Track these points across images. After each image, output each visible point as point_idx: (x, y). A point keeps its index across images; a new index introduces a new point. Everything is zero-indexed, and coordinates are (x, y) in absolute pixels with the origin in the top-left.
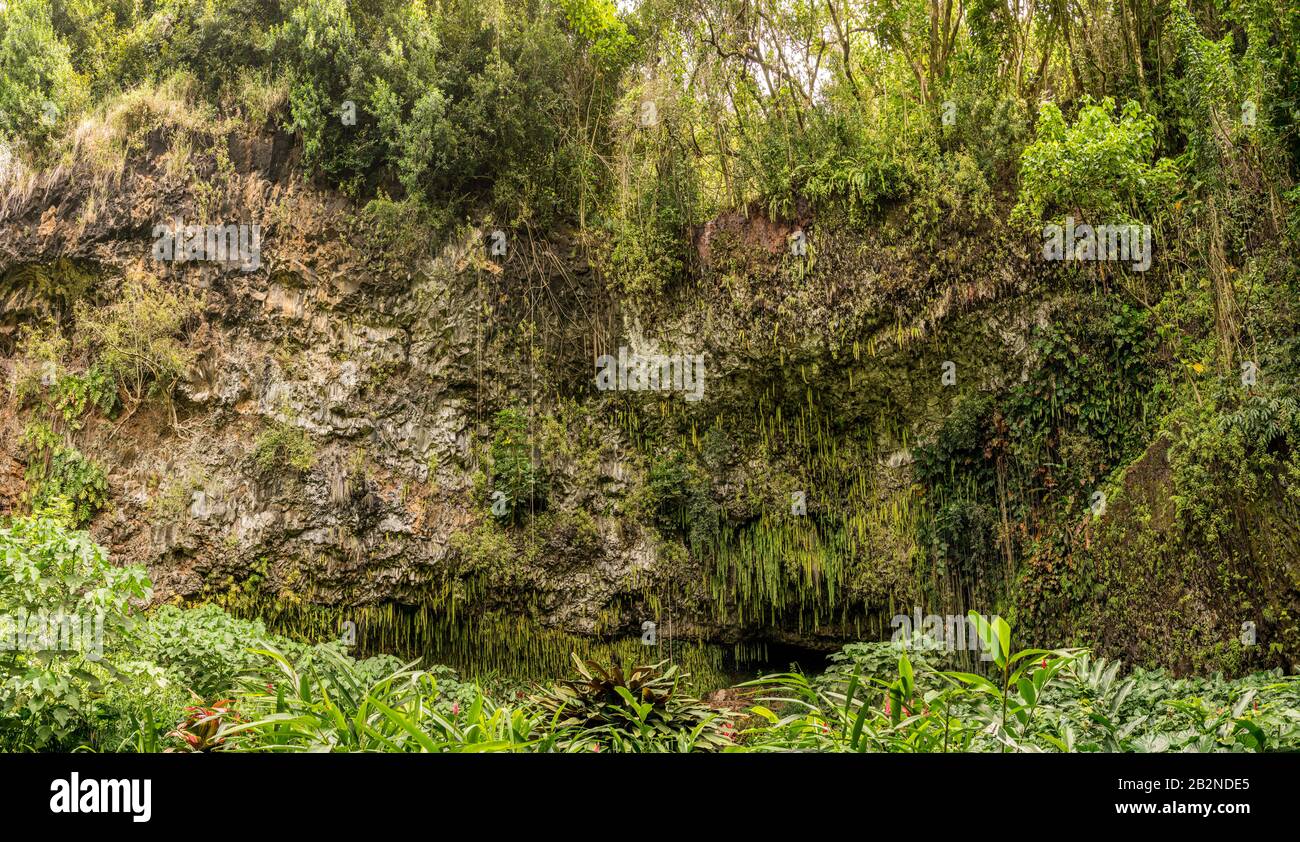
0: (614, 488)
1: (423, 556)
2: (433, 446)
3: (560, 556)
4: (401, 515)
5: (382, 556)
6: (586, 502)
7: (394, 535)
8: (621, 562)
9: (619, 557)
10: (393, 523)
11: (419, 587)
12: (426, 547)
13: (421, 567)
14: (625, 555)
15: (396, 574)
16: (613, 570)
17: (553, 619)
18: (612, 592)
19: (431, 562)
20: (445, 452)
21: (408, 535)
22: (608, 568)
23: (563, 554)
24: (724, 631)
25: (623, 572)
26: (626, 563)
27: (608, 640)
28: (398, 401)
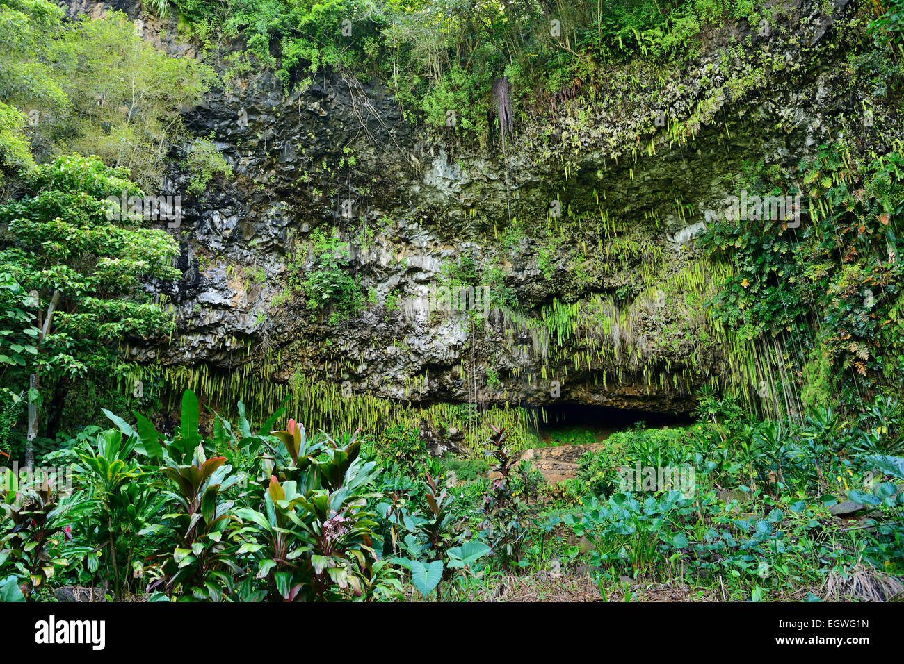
0: (422, 276)
1: (239, 327)
2: (256, 236)
3: (372, 331)
4: (221, 290)
5: (197, 323)
6: (400, 286)
7: (215, 306)
8: (429, 337)
9: (427, 333)
10: (212, 296)
11: (235, 352)
12: (244, 318)
13: (240, 335)
14: (433, 331)
15: (211, 341)
16: (421, 344)
17: (364, 385)
18: (420, 362)
19: (249, 332)
20: (267, 243)
21: (227, 307)
22: (417, 342)
23: (374, 330)
25: (431, 346)
26: (434, 338)
27: (416, 405)
28: (226, 198)
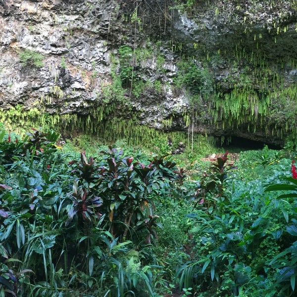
0: (171, 74)
1: (89, 97)
2: (93, 57)
3: (147, 99)
4: (80, 82)
5: (72, 97)
6: (159, 79)
7: (78, 89)
8: (173, 102)
9: (172, 100)
10: (77, 85)
11: (87, 108)
12: (90, 94)
13: (88, 101)
14: (175, 100)
15: (78, 104)
16: (169, 105)
17: (143, 122)
18: (168, 113)
19: (93, 100)
20: (98, 60)
21: (83, 90)
22: (167, 104)
23: (148, 98)
24: (217, 131)
25: (174, 106)
26: (175, 103)
27: (166, 132)
28: (79, 41)
